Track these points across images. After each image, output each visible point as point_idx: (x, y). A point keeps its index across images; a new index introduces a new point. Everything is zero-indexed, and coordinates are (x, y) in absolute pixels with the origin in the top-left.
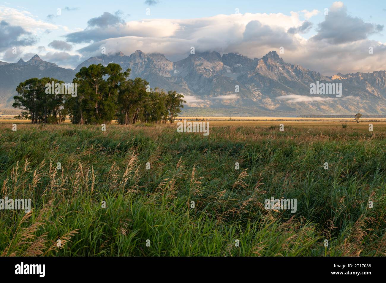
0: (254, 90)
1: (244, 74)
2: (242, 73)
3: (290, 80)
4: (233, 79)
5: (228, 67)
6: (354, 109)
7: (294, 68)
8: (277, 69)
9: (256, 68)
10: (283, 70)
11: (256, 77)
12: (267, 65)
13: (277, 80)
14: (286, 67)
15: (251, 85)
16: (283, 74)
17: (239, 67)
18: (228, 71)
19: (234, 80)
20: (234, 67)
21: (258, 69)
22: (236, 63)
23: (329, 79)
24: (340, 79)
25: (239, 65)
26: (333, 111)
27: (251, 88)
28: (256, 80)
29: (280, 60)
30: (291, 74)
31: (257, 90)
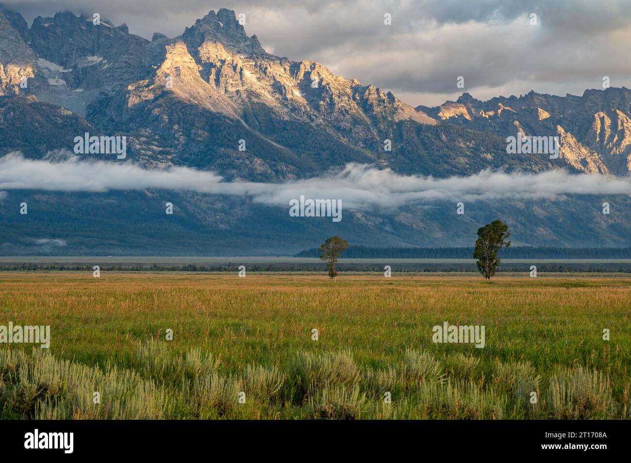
0: (150, 153)
1: (112, 94)
2: (108, 88)
3: (287, 118)
4: (70, 113)
5: (54, 67)
6: (515, 226)
7: (301, 75)
8: (237, 76)
9: (159, 73)
10: (259, 79)
11: (160, 106)
12: (198, 61)
13: (237, 117)
14: (269, 70)
15: (138, 136)
16: (258, 96)
17: (94, 68)
18: (52, 82)
19: (75, 118)
20: (75, 67)
21: (167, 75)
22: (84, 52)
23: (425, 116)
24: (468, 117)
25: (96, 59)
26: (438, 235)
27: (138, 147)
28: (157, 118)
29: (248, 43)
30: (289, 96)
31: (160, 153)
